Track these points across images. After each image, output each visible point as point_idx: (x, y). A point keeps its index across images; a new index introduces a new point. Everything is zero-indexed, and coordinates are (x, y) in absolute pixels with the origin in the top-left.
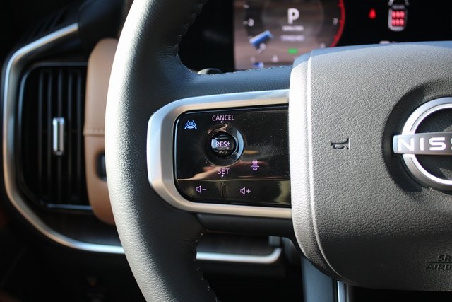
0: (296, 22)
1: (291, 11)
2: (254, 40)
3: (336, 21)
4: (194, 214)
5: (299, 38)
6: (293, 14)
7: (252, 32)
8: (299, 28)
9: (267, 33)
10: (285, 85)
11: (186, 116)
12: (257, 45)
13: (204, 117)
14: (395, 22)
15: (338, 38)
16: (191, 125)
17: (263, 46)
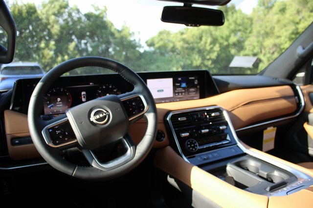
0: (60, 102)
1: (58, 99)
2: (49, 107)
3: (70, 100)
4: (57, 148)
5: (61, 105)
6: (59, 99)
7: (48, 105)
8: (61, 103)
9: (52, 104)
10: (66, 117)
11: (49, 129)
12: (50, 107)
13: (52, 128)
14: (84, 100)
15: (70, 105)
16: (50, 131)
17: (52, 108)
